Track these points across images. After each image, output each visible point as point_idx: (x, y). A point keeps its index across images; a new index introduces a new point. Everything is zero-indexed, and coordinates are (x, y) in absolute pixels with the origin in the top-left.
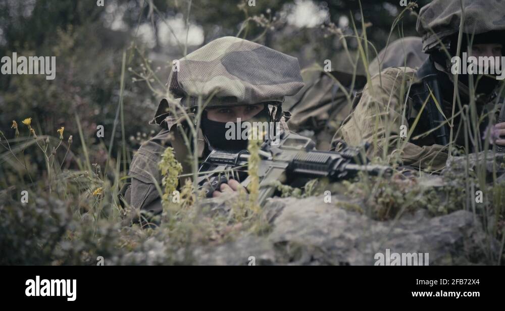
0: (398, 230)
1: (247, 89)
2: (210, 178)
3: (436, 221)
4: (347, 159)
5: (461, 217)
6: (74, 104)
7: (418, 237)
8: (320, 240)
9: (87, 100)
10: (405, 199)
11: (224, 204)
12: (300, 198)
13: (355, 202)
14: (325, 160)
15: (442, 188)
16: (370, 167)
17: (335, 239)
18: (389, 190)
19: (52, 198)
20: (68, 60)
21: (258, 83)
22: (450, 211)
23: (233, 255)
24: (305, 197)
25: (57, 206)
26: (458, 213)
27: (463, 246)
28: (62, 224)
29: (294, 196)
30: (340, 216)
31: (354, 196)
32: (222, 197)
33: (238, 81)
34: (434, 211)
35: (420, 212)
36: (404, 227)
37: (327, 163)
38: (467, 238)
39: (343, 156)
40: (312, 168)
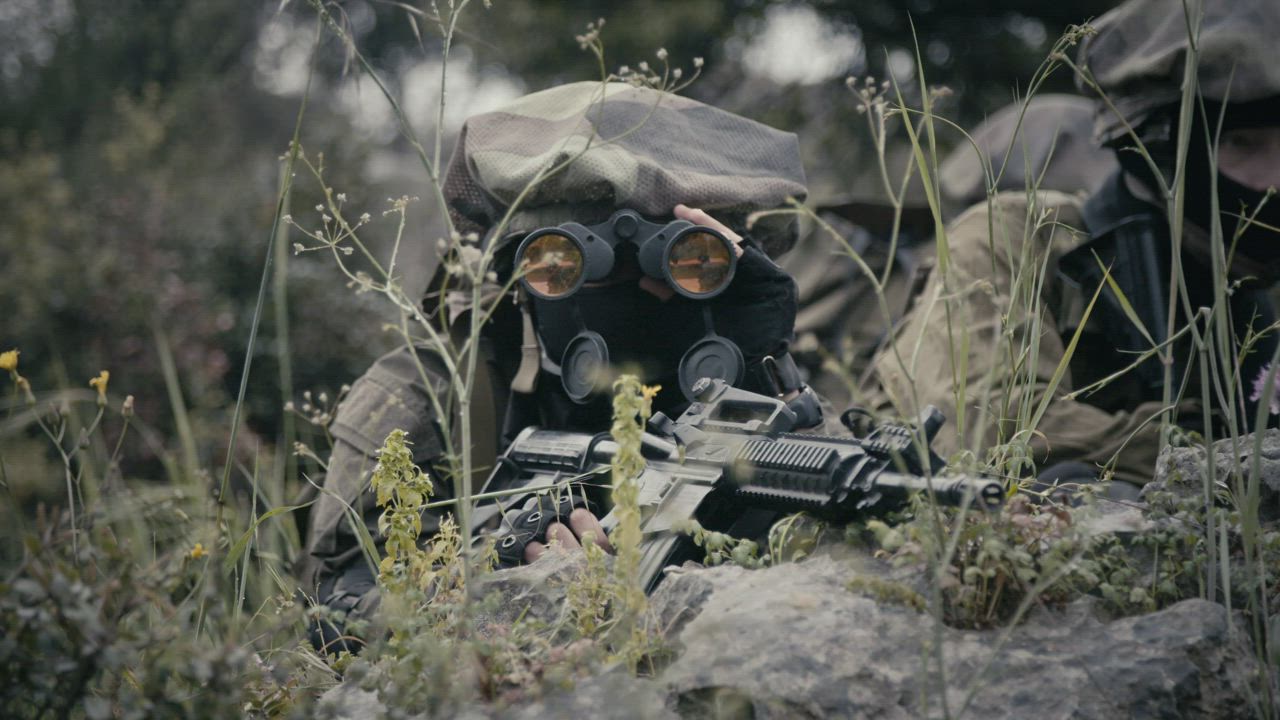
3: (1123, 629)
4: (880, 458)
5: (1193, 618)
7: (1074, 673)
8: (805, 684)
10: (1038, 568)
12: (753, 567)
13: (902, 576)
14: (820, 461)
15: (1140, 538)
16: (941, 482)
17: (846, 680)
18: (993, 545)
20: (146, 179)
22: (1163, 600)
24: (766, 564)
26: (1186, 606)
27: (1198, 696)
28: (89, 648)
29: (738, 562)
30: (860, 617)
31: (900, 560)
34: (1117, 599)
35: (1083, 603)
36: (1037, 645)
37: (824, 470)
38: (1210, 675)
39: (869, 451)
40: (786, 484)
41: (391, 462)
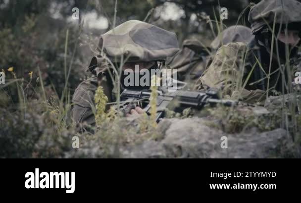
0: (241, 140)
1: (145, 52)
2: (124, 105)
3: (264, 135)
4: (210, 95)
5: (279, 133)
6: (34, 61)
7: (253, 144)
8: (193, 144)
9: (42, 59)
10: (245, 121)
11: (134, 121)
12: (180, 119)
13: (215, 122)
14: (196, 96)
15: (267, 115)
16: (224, 101)
17: (202, 144)
18: (236, 115)
19: (34, 114)
20: (31, 34)
21: (152, 48)
22: (272, 129)
23: (141, 152)
24: (183, 118)
25: (38, 119)
26: (278, 130)
27: (280, 150)
28: (40, 130)
29: (177, 117)
30: (206, 130)
31: (214, 118)
32: (132, 117)
33: (140, 48)
34: (262, 128)
35: (254, 129)
36: (245, 138)
37: (197, 98)
38: (283, 145)
39: (207, 94)
40: (188, 101)
41: (99, 93)
